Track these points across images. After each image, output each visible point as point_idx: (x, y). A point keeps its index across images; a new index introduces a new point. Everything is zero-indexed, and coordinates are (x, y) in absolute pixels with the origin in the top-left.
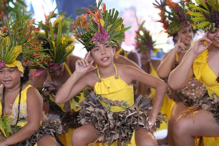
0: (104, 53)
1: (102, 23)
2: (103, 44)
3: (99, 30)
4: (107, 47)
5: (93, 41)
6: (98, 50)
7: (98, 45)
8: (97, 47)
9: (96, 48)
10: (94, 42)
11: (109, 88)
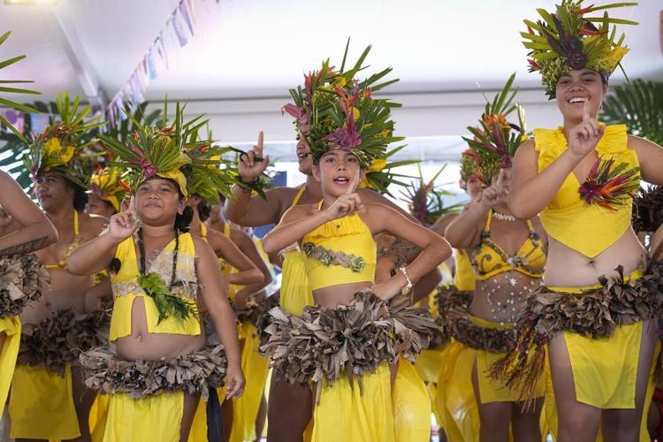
0: (342, 167)
1: (356, 114)
2: (345, 150)
3: (345, 125)
4: (350, 160)
5: (328, 141)
6: (331, 160)
7: (336, 152)
8: (332, 154)
9: (330, 156)
10: (329, 144)
11: (338, 227)
